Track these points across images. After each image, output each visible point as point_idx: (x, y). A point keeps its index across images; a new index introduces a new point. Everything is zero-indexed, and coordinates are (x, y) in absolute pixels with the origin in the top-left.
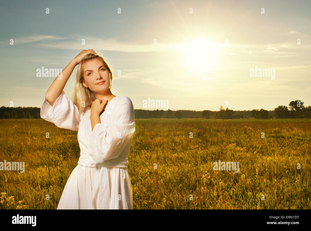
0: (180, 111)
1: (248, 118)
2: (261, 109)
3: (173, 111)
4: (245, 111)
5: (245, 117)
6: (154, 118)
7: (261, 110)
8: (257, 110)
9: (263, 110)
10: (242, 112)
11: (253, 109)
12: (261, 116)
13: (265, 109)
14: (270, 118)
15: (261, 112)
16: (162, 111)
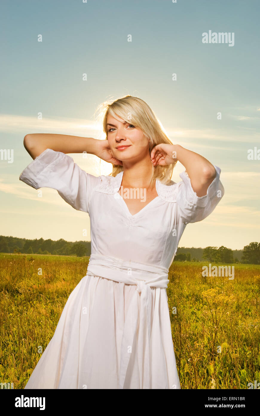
0: (81, 242)
1: (198, 261)
2: (221, 246)
3: (68, 241)
4: (193, 249)
5: (194, 259)
6: (34, 253)
7: (220, 248)
8: (213, 248)
9: (225, 248)
10: (188, 249)
11: (208, 246)
12: (220, 259)
13: (228, 247)
14: (235, 263)
15: (221, 251)
16: (49, 241)
